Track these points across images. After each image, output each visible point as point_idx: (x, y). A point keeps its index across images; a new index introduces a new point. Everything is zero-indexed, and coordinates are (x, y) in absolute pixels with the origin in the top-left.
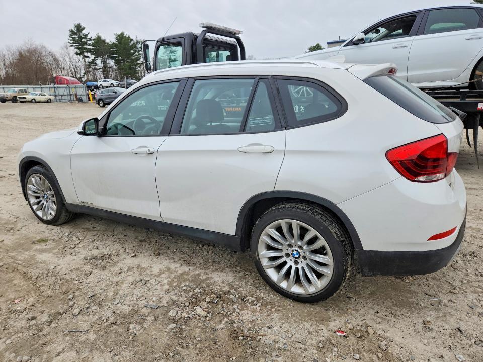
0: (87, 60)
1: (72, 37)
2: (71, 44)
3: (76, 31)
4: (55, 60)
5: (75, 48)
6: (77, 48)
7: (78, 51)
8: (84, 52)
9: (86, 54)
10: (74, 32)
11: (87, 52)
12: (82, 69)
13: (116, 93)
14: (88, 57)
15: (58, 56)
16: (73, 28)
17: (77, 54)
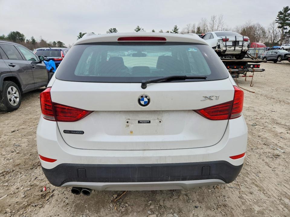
0: (285, 31)
1: (279, 17)
2: (277, 21)
3: (283, 12)
4: (264, 32)
5: (279, 24)
6: (280, 24)
7: (280, 25)
8: (284, 26)
9: (285, 27)
10: (282, 12)
11: (287, 25)
12: (280, 37)
13: (277, 53)
14: (286, 29)
15: (266, 29)
16: (282, 10)
17: (279, 27)
